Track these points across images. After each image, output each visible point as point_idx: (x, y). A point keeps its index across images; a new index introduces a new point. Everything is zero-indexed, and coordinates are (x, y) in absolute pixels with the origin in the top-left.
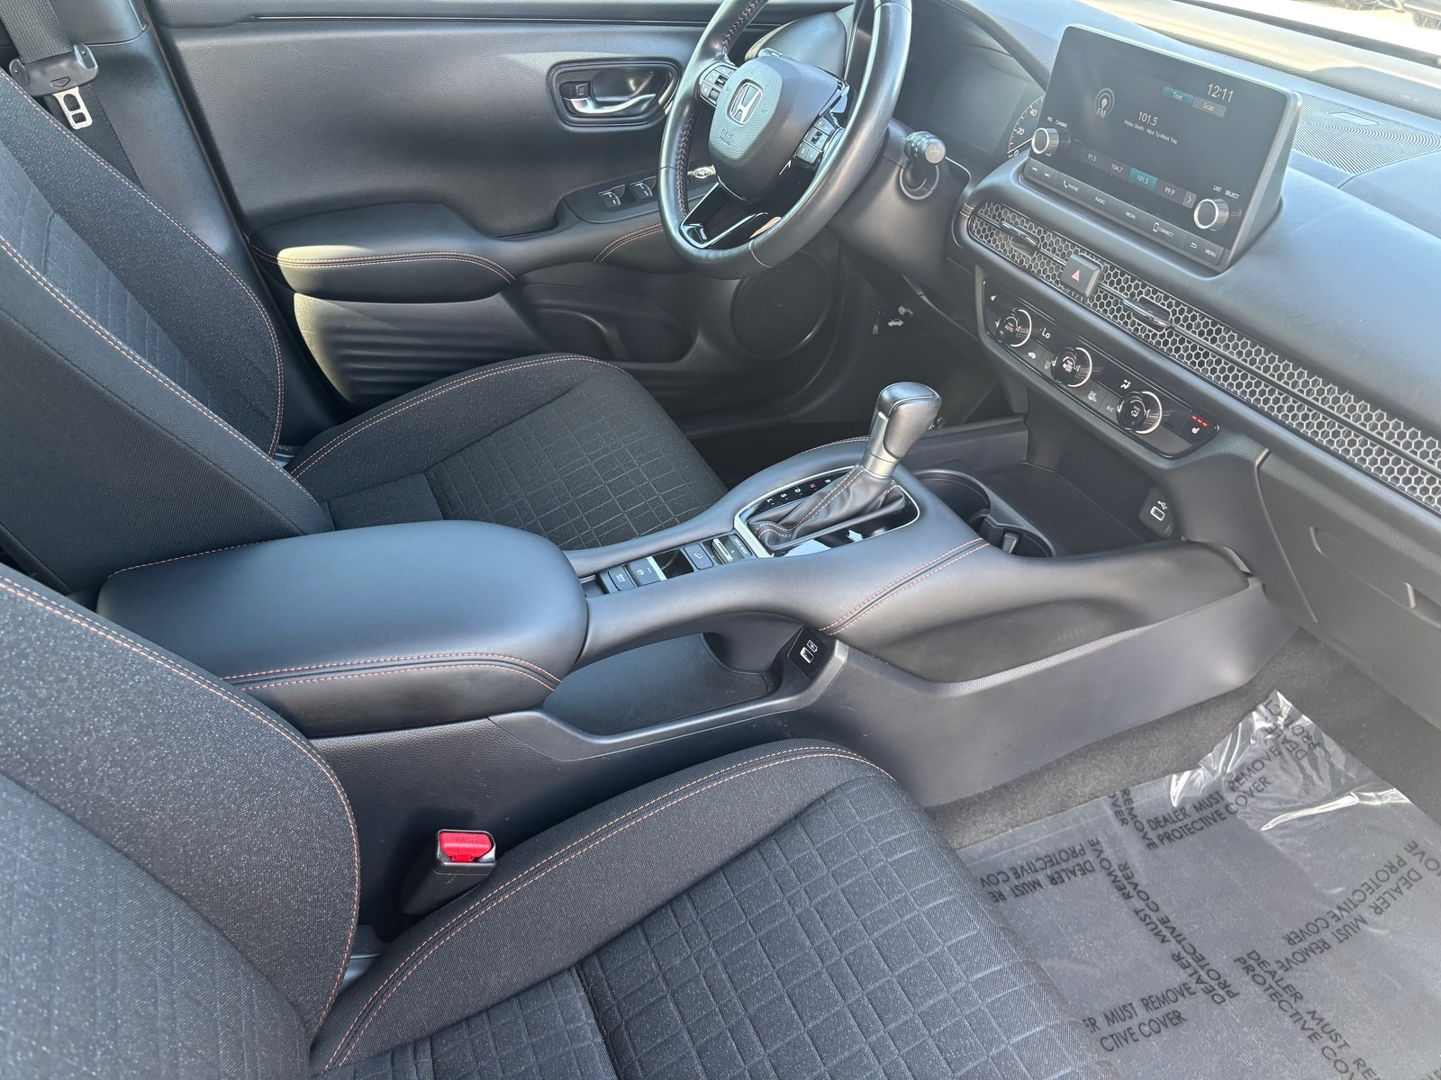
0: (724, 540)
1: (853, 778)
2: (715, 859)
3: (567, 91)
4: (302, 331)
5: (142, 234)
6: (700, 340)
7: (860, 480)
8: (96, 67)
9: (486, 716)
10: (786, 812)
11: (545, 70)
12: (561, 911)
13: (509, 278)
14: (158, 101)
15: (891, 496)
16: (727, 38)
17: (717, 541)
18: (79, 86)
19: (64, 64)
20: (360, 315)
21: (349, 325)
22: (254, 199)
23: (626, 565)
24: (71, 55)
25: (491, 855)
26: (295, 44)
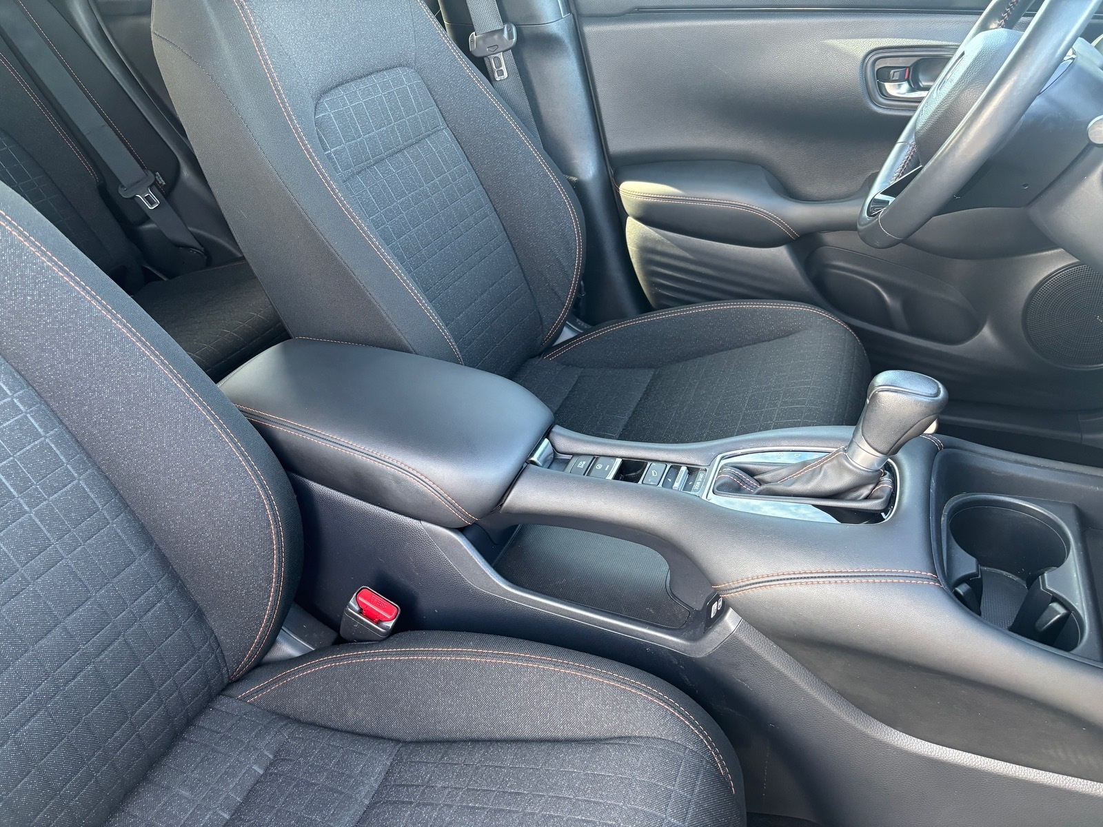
0: (692, 471)
1: (670, 739)
2: (526, 731)
3: (883, 76)
4: (628, 246)
5: (503, 151)
6: (986, 332)
7: (835, 462)
8: (514, 39)
9: (419, 519)
10: (595, 731)
11: (862, 55)
12: (407, 694)
13: (793, 234)
14: (565, 69)
15: (876, 494)
16: (1003, 18)
17: (684, 469)
18: (503, 52)
19: (496, 37)
20: (669, 242)
21: (659, 248)
22: (618, 144)
23: (595, 458)
24: (502, 30)
25: (390, 624)
26: (661, 29)
